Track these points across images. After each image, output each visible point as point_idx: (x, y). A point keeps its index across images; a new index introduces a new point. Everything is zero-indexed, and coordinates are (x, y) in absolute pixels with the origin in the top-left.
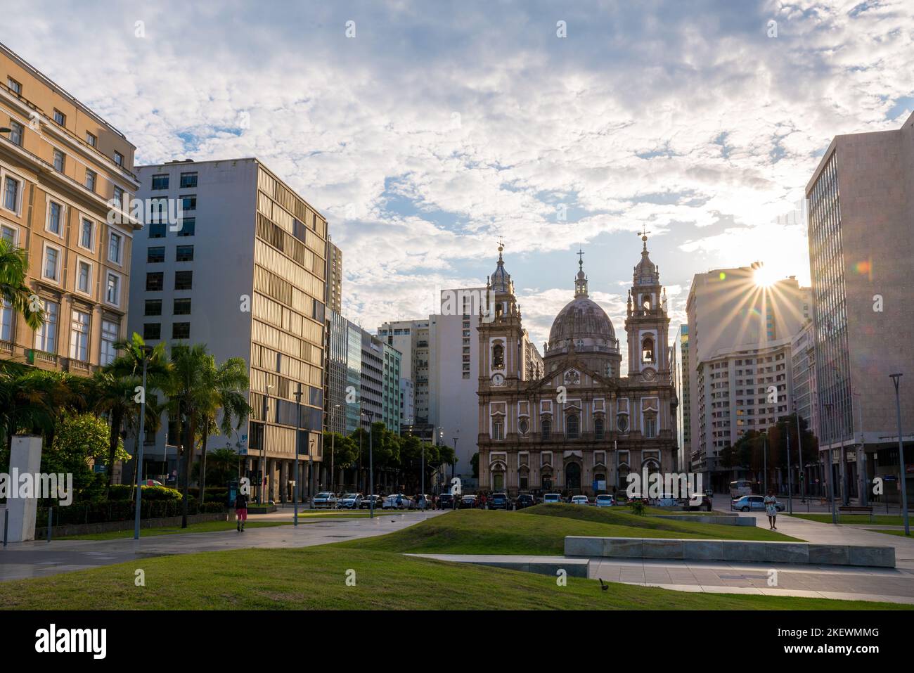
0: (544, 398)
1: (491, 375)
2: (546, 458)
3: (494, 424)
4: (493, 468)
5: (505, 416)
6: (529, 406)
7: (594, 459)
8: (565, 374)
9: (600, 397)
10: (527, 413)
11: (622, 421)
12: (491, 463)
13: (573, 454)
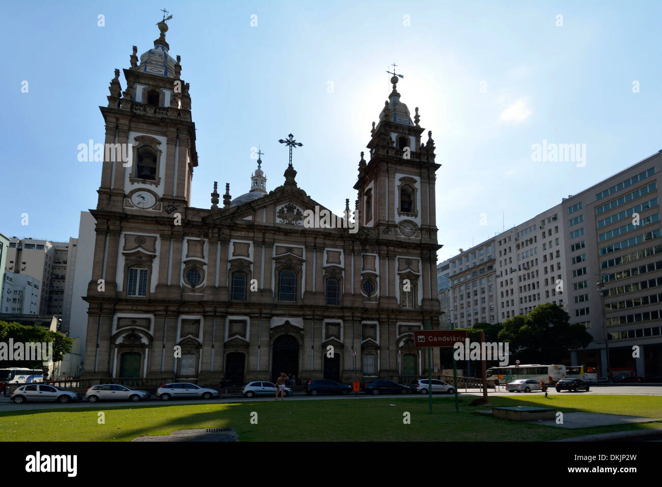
0: (236, 238)
1: (127, 191)
2: (237, 328)
3: (128, 268)
4: (119, 341)
5: (155, 256)
6: (206, 246)
7: (324, 331)
8: (279, 208)
9: (336, 247)
10: (203, 257)
11: (369, 283)
12: (114, 332)
13: (287, 322)
